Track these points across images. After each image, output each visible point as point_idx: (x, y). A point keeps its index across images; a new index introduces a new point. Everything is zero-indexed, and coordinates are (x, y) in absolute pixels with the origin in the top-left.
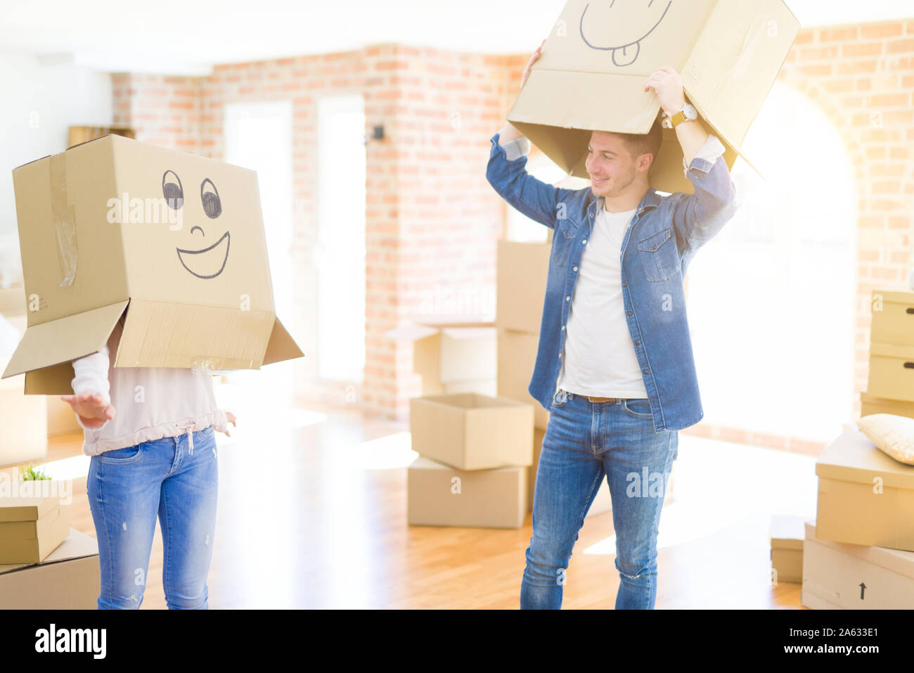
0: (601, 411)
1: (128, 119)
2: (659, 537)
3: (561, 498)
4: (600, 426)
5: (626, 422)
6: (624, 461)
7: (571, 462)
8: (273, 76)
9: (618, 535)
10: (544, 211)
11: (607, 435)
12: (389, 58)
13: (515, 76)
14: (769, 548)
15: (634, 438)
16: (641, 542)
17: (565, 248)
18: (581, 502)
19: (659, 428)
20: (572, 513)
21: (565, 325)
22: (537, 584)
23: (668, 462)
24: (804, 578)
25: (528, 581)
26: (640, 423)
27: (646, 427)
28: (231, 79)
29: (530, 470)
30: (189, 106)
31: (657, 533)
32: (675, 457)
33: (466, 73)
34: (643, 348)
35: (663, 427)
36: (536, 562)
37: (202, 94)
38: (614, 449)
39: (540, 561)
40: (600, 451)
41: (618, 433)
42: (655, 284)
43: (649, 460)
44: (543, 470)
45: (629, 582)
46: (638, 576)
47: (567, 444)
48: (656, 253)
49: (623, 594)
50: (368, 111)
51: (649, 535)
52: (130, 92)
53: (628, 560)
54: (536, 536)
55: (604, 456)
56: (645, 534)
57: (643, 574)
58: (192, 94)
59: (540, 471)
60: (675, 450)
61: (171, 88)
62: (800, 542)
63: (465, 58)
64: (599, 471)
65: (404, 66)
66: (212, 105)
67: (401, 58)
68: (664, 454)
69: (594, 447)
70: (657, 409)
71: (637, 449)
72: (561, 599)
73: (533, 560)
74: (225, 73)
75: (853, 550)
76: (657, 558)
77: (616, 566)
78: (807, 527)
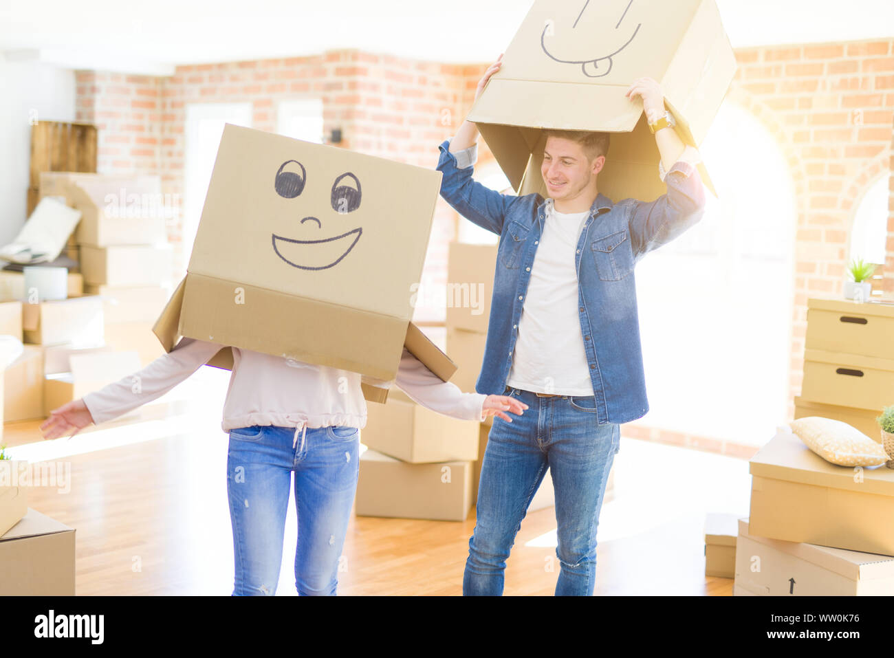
0: (547, 406)
1: (91, 116)
2: (599, 528)
3: (506, 489)
4: (546, 420)
5: (571, 416)
6: (567, 454)
7: (517, 455)
8: (234, 79)
9: (559, 525)
10: (492, 216)
11: (552, 429)
12: (349, 63)
13: (471, 86)
14: (703, 544)
15: (579, 431)
16: (582, 531)
17: (514, 251)
18: (524, 494)
19: (602, 420)
20: (516, 504)
21: (517, 323)
22: (480, 573)
23: (610, 456)
24: (736, 572)
25: (470, 570)
26: (585, 417)
27: (590, 422)
28: (192, 80)
29: (475, 465)
30: (151, 105)
31: (597, 523)
32: (617, 450)
33: (423, 81)
34: (592, 344)
35: (606, 420)
36: (479, 550)
37: (165, 93)
38: (559, 442)
39: (484, 550)
40: (545, 445)
41: (564, 427)
42: (609, 283)
43: (592, 453)
44: (489, 462)
45: (569, 571)
46: (578, 565)
47: (514, 437)
48: (612, 254)
49: (563, 581)
50: (326, 115)
51: (590, 525)
52: (93, 90)
53: (569, 549)
54: (480, 526)
55: (549, 448)
56: (587, 523)
57: (583, 562)
58: (154, 93)
59: (485, 464)
60: (616, 443)
61: (133, 87)
62: (733, 539)
63: (422, 66)
64: (543, 464)
65: (364, 72)
66: (173, 105)
67: (360, 64)
68: (607, 447)
69: (540, 440)
70: (602, 402)
71: (582, 443)
72: (503, 587)
73: (476, 549)
74: (187, 74)
75: (783, 546)
76: (596, 548)
77: (557, 554)
78: (741, 523)
